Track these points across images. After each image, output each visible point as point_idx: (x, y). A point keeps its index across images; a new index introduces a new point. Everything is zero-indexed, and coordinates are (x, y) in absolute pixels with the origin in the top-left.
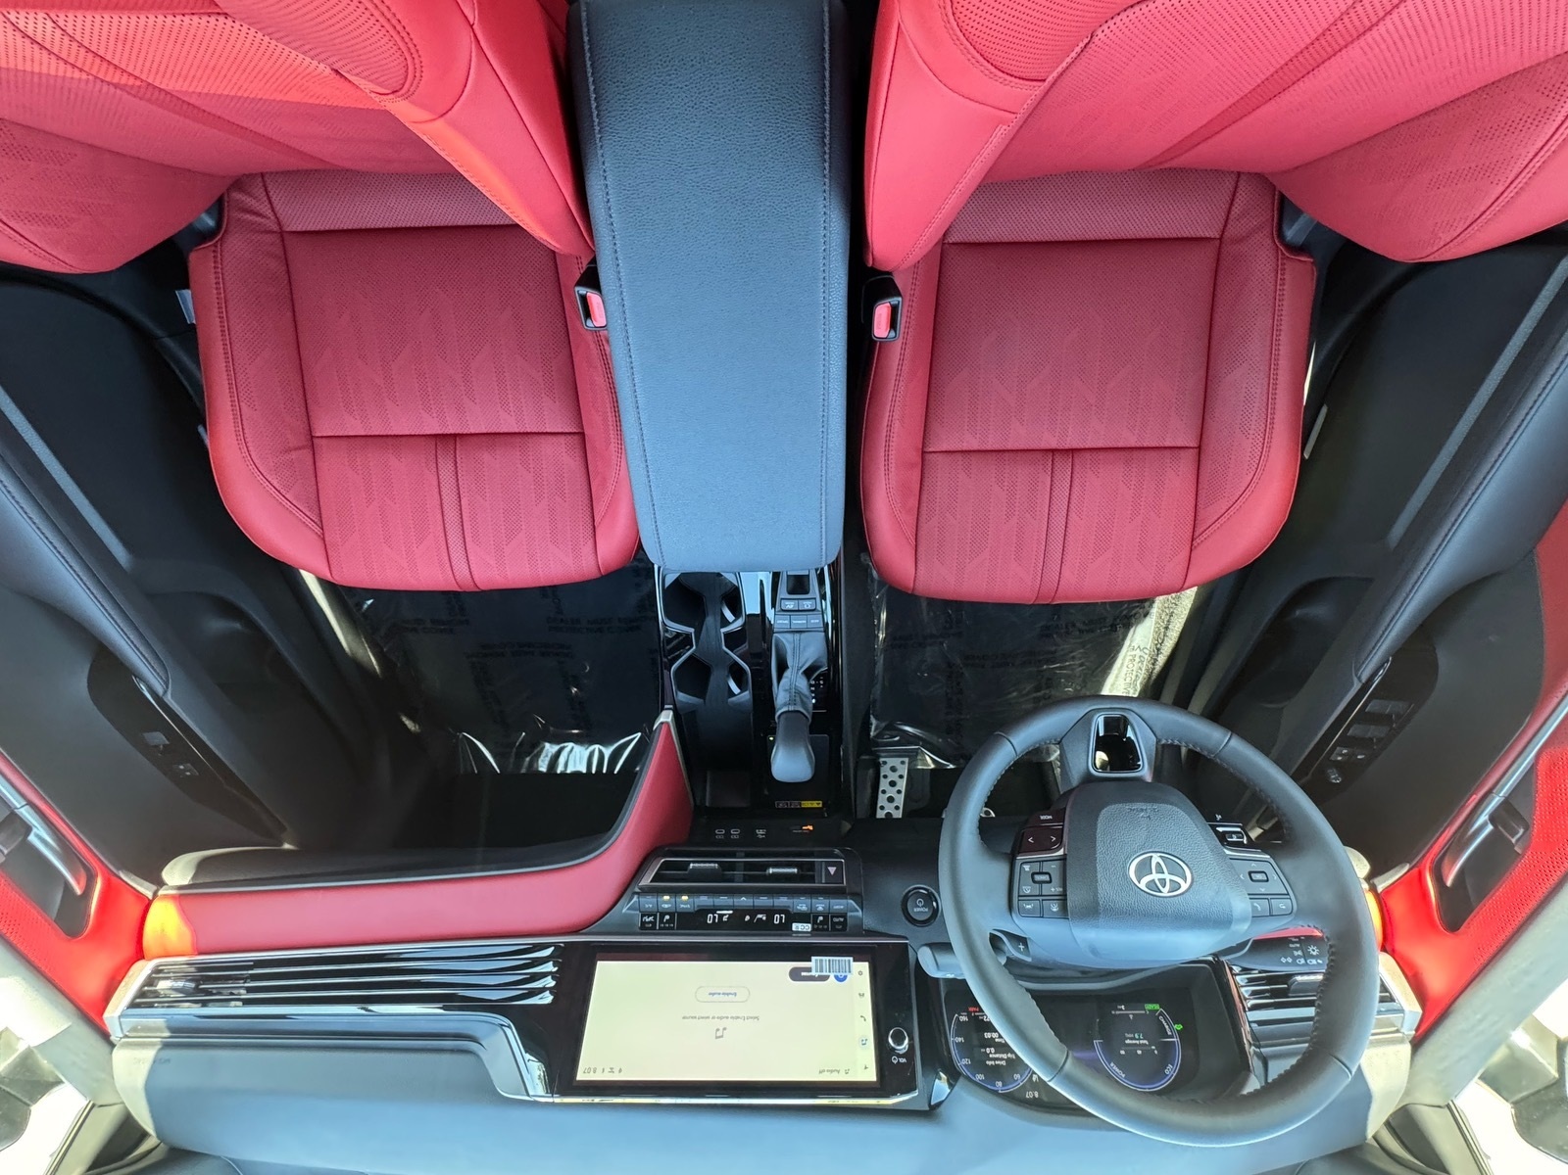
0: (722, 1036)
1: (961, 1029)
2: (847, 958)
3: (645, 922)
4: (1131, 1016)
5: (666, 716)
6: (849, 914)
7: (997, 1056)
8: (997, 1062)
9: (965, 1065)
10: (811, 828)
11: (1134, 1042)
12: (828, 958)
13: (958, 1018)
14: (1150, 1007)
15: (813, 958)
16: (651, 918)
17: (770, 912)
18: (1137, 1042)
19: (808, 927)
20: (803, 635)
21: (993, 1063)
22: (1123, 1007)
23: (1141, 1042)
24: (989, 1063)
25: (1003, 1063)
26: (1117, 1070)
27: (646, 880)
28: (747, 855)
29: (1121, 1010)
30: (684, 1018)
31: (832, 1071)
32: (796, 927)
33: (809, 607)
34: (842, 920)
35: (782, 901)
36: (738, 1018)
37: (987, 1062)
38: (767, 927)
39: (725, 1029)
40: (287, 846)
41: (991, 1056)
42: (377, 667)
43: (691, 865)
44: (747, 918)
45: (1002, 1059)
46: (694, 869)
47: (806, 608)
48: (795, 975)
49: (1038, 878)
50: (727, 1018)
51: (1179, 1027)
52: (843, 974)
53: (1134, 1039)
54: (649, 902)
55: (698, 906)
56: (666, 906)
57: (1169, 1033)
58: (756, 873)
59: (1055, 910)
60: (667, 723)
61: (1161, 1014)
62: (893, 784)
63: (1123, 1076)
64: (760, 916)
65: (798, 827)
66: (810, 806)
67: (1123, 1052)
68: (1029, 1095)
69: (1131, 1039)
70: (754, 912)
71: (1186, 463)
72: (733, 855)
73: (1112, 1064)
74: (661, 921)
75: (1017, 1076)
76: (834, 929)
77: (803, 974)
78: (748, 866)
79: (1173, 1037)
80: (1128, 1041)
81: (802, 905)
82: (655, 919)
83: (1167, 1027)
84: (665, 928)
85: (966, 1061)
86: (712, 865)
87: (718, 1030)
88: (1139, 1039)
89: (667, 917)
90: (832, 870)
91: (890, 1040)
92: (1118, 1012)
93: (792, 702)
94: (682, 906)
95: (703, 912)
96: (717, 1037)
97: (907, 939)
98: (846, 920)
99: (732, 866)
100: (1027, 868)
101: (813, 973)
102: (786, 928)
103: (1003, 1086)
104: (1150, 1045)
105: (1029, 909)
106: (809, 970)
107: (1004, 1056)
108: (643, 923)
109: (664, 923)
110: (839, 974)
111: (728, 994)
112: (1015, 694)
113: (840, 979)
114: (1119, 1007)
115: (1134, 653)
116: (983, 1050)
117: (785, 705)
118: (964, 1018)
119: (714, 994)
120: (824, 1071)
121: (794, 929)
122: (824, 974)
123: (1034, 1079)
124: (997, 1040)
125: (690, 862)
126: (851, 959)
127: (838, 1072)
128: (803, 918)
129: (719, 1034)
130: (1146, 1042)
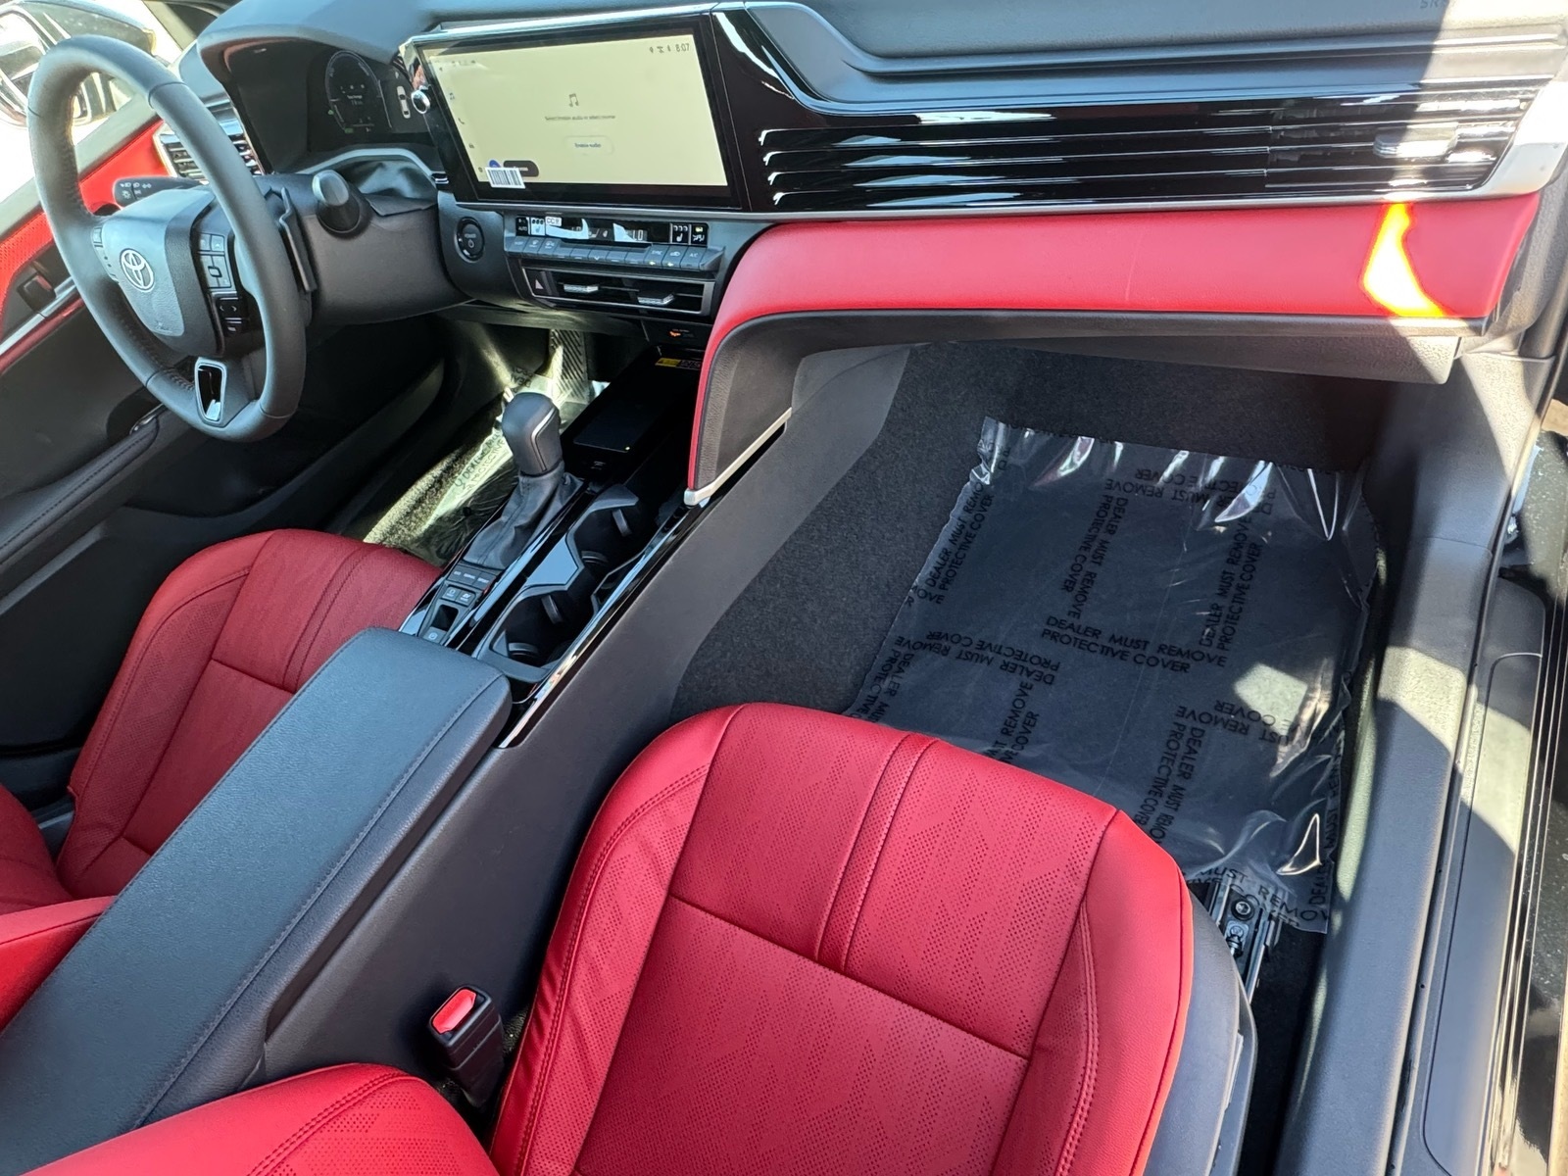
0: (571, 96)
2: (495, 185)
3: (701, 234)
6: (513, 235)
10: (672, 334)
11: (357, 97)
12: (511, 186)
15: (523, 187)
16: (696, 239)
23: (352, 97)
26: (365, 70)
27: (709, 286)
30: (613, 117)
31: (466, 64)
34: (520, 228)
35: (564, 254)
36: (564, 119)
39: (571, 105)
43: (669, 303)
44: (606, 234)
46: (662, 298)
48: (531, 169)
50: (574, 118)
51: (331, 112)
52: (493, 169)
55: (642, 252)
56: (675, 253)
57: (335, 106)
58: (610, 288)
59: (202, 241)
61: (345, 124)
63: (362, 65)
65: (685, 336)
67: (361, 86)
69: (357, 100)
70: (601, 242)
73: (369, 76)
74: (686, 234)
77: (526, 169)
79: (334, 103)
80: (360, 97)
81: (550, 248)
82: (692, 238)
83: (339, 112)
84: (687, 224)
87: (577, 104)
88: (353, 100)
89: (679, 239)
90: (538, 285)
92: (372, 124)
94: (661, 252)
95: (650, 245)
96: (574, 95)
97: (458, 205)
101: (518, 170)
102: (569, 221)
106: (523, 174)
108: (704, 232)
109: (683, 232)
110: (497, 169)
111: (583, 146)
113: (494, 163)
119: (596, 145)
121: (560, 220)
122: (508, 169)
125: (670, 306)
126: (492, 185)
129: (574, 99)
130: (350, 97)
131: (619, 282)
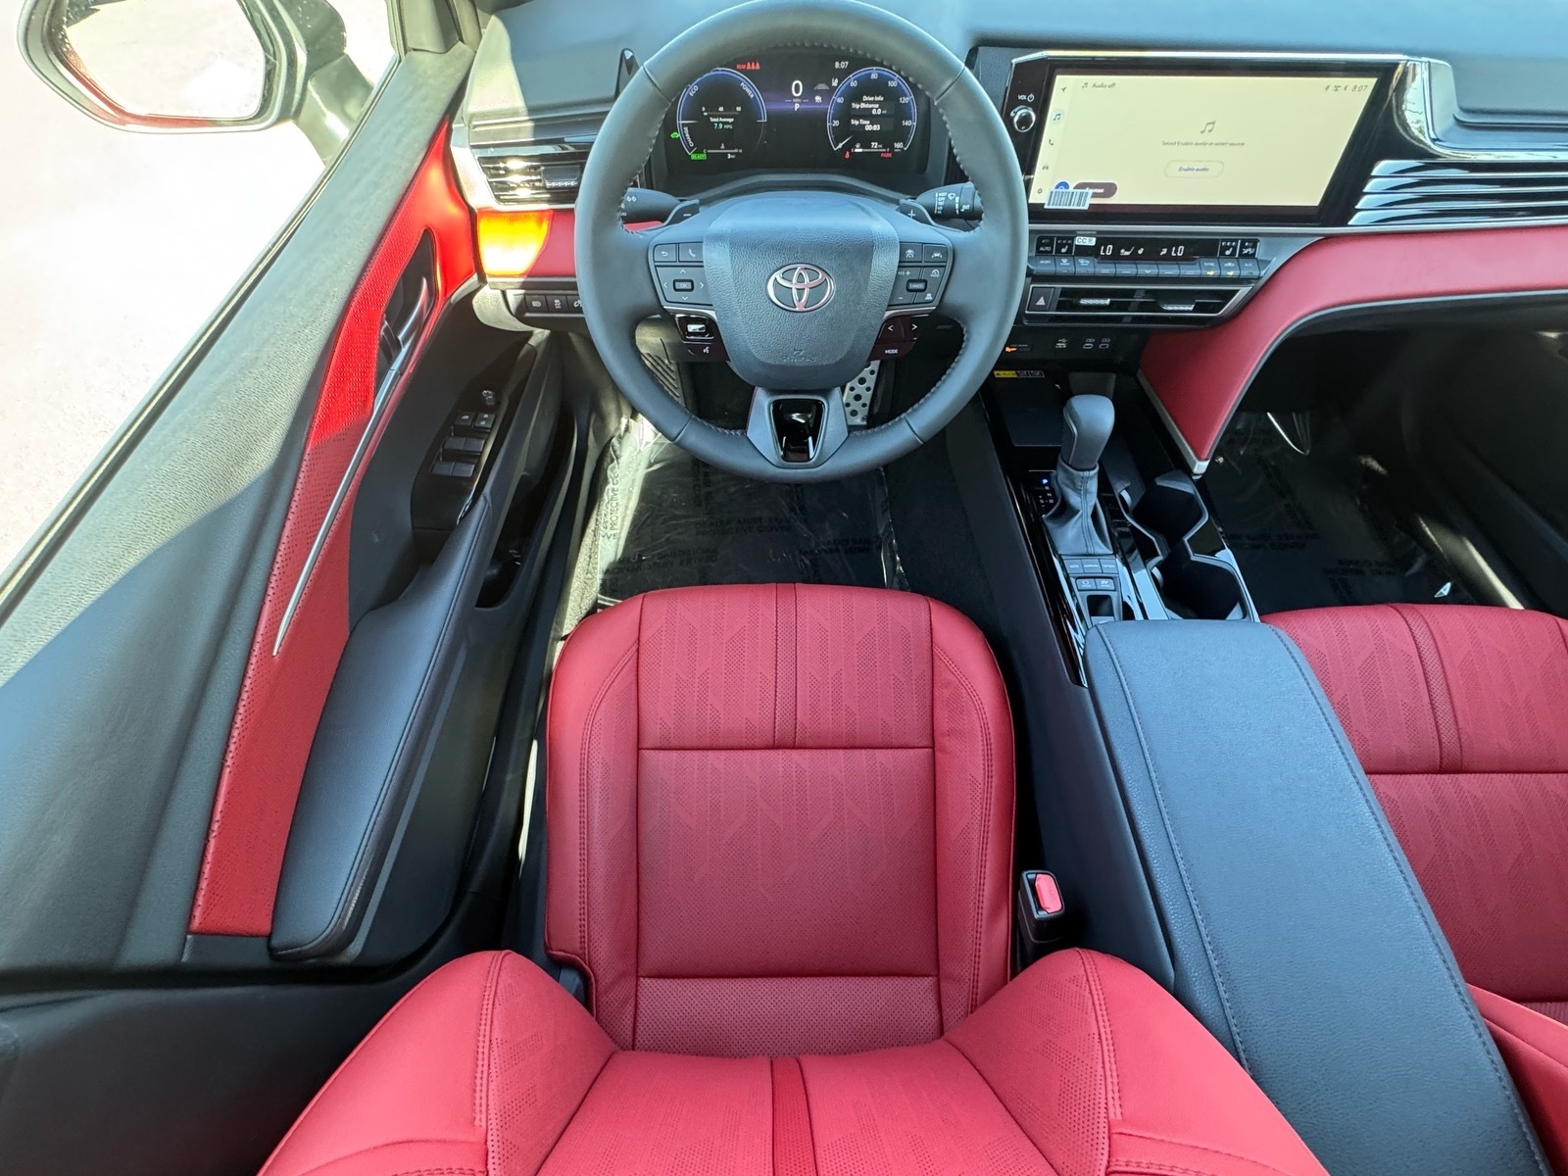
0: (1208, 124)
1: (902, 134)
2: (1051, 207)
3: (1252, 247)
4: (723, 147)
5: (1200, 467)
7: (870, 106)
8: (872, 99)
9: (906, 96)
10: (1009, 350)
11: (725, 120)
12: (1071, 207)
13: (905, 146)
14: (702, 157)
15: (1086, 208)
16: (1246, 251)
17: (1116, 257)
18: (721, 119)
19: (1080, 241)
20: (1084, 551)
21: (877, 99)
22: (729, 156)
23: (717, 120)
24: (881, 98)
25: (865, 98)
26: (748, 90)
27: (1243, 291)
28: (1119, 319)
29: (732, 154)
30: (1243, 144)
31: (1102, 86)
32: (1091, 242)
33: (1083, 581)
34: (1042, 249)
35: (1107, 270)
36: (1186, 144)
37: (882, 99)
38: (1119, 242)
39: (1203, 132)
40: (1553, 335)
41: (877, 106)
42: (1424, 525)
43: (1191, 308)
44: (1140, 252)
45: (866, 102)
46: (1188, 304)
47: (1087, 581)
48: (1110, 189)
49: (921, 286)
50: (1196, 144)
51: (675, 135)
52: (1059, 190)
53: (724, 123)
54: (1248, 269)
55: (1195, 264)
56: (1229, 264)
57: (686, 129)
58: (1121, 301)
59: (910, 251)
60: (1200, 459)
61: (690, 149)
62: (858, 398)
63: (742, 84)
64: (1127, 253)
66: (1007, 372)
67: (739, 109)
68: (844, 65)
69: (727, 123)
70: (1134, 258)
71: (653, 732)
72: (1136, 319)
73: (752, 96)
74: (1235, 248)
75: (854, 84)
76: (1052, 239)
77: (1102, 191)
78: (1124, 307)
79: (684, 125)
80: (731, 120)
81: (1085, 265)
82: (1241, 251)
83: (687, 135)
84: (1231, 241)
85: (904, 100)
86: (1170, 308)
87: (1210, 131)
88: (718, 123)
89: (1228, 253)
90: (1041, 302)
91: (1034, 118)
92: (736, 151)
93: (1085, 480)
94: (1212, 264)
95: (1187, 258)
96: (1213, 123)
98: (1038, 248)
99: (1142, 307)
100: (929, 297)
101: (1090, 191)
102: (1102, 241)
103: (870, 74)
104: (709, 116)
105: (937, 252)
106: (1095, 195)
107: (863, 105)
108: (1254, 246)
109: (1231, 246)
110: (1064, 190)
111: (1189, 169)
112: (733, 489)
113: (1065, 185)
114: (733, 156)
115: (613, 532)
116: (884, 112)
117: (1091, 478)
118: (898, 145)
119: (1205, 170)
120: (1109, 87)
121: (1094, 239)
122: (1079, 191)
123: (837, 81)
124: (868, 122)
125: (1193, 311)
126: (1046, 207)
127: (1094, 85)
128: (1084, 251)
129: (1210, 127)
130: (712, 120)
131: (1131, 293)
